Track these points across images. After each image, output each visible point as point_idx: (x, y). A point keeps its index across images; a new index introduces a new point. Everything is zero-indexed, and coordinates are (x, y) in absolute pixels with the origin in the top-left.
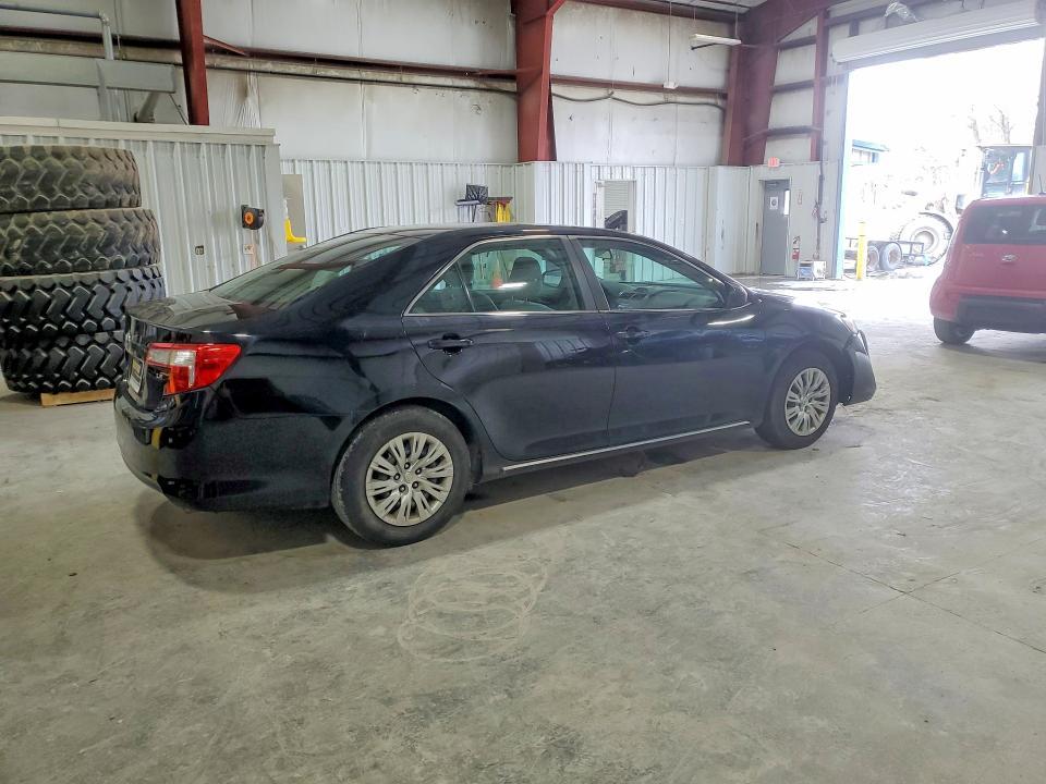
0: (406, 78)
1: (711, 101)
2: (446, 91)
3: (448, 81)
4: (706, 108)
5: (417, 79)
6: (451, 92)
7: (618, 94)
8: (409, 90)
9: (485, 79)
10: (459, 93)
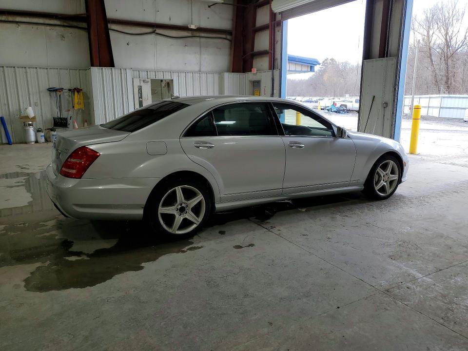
0: (11, 18)
1: (224, 36)
2: (40, 27)
3: (41, 21)
4: (220, 40)
5: (18, 19)
6: (43, 27)
7: (158, 31)
8: (14, 25)
9: (66, 20)
10: (48, 28)
